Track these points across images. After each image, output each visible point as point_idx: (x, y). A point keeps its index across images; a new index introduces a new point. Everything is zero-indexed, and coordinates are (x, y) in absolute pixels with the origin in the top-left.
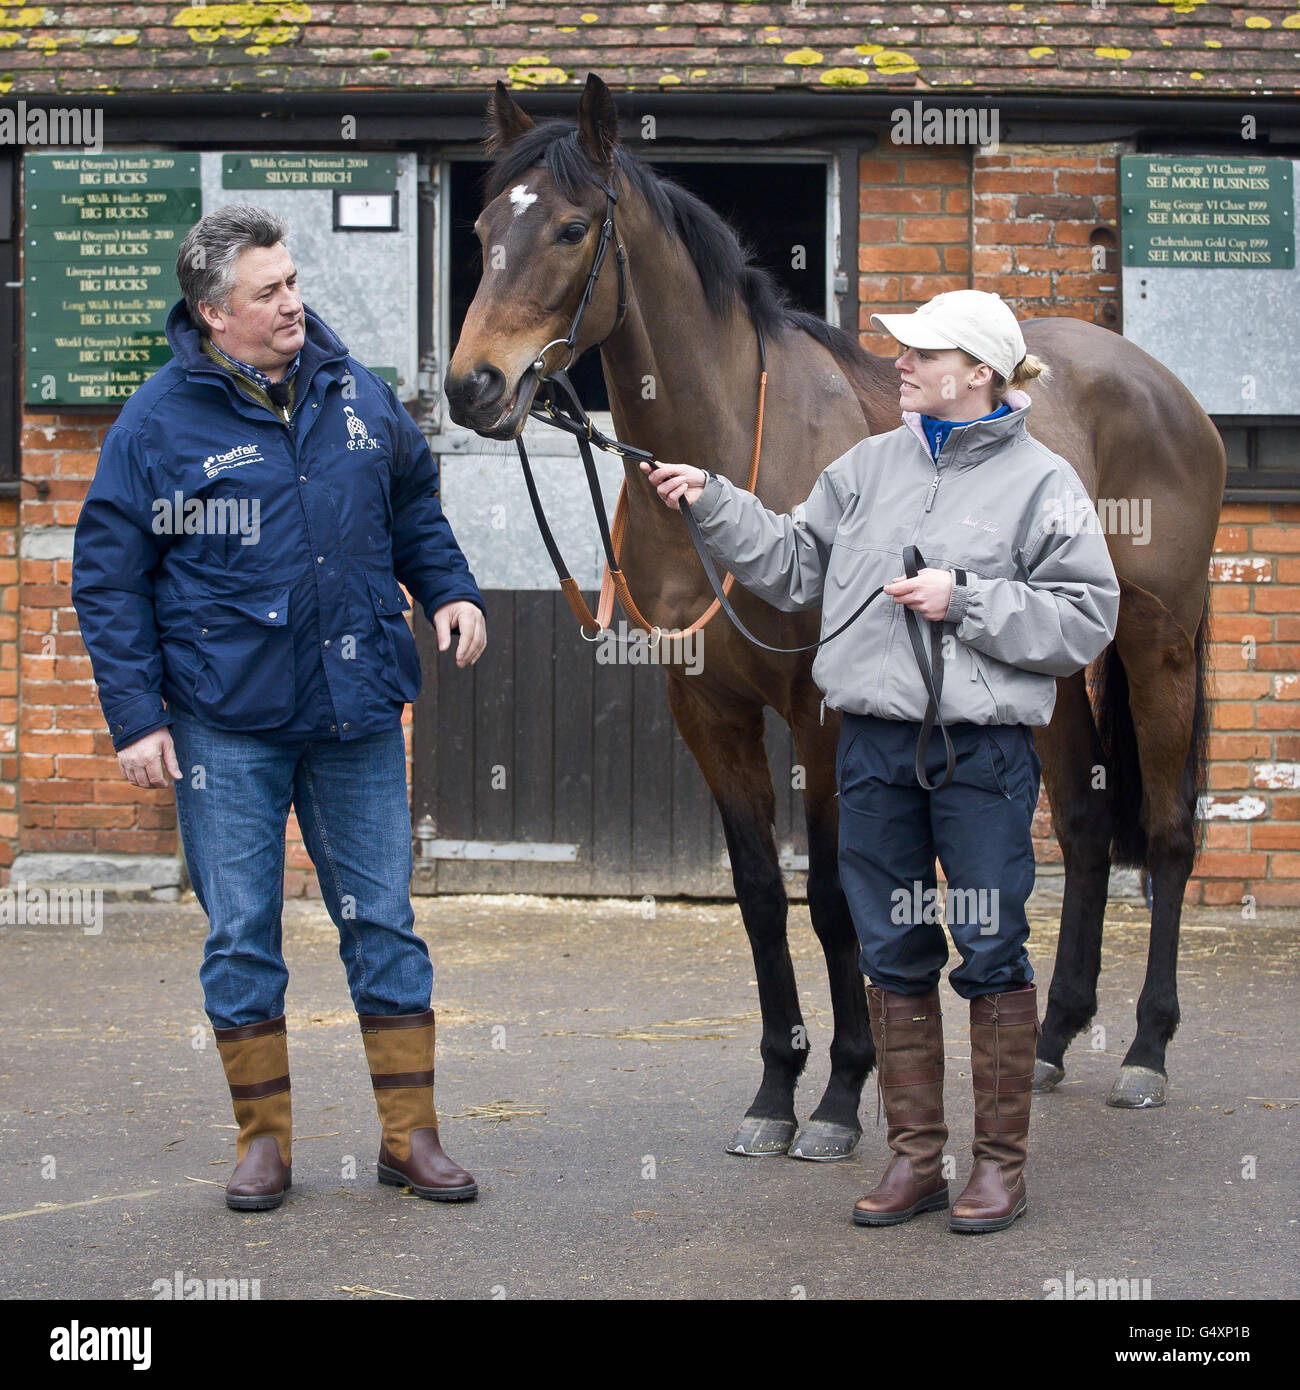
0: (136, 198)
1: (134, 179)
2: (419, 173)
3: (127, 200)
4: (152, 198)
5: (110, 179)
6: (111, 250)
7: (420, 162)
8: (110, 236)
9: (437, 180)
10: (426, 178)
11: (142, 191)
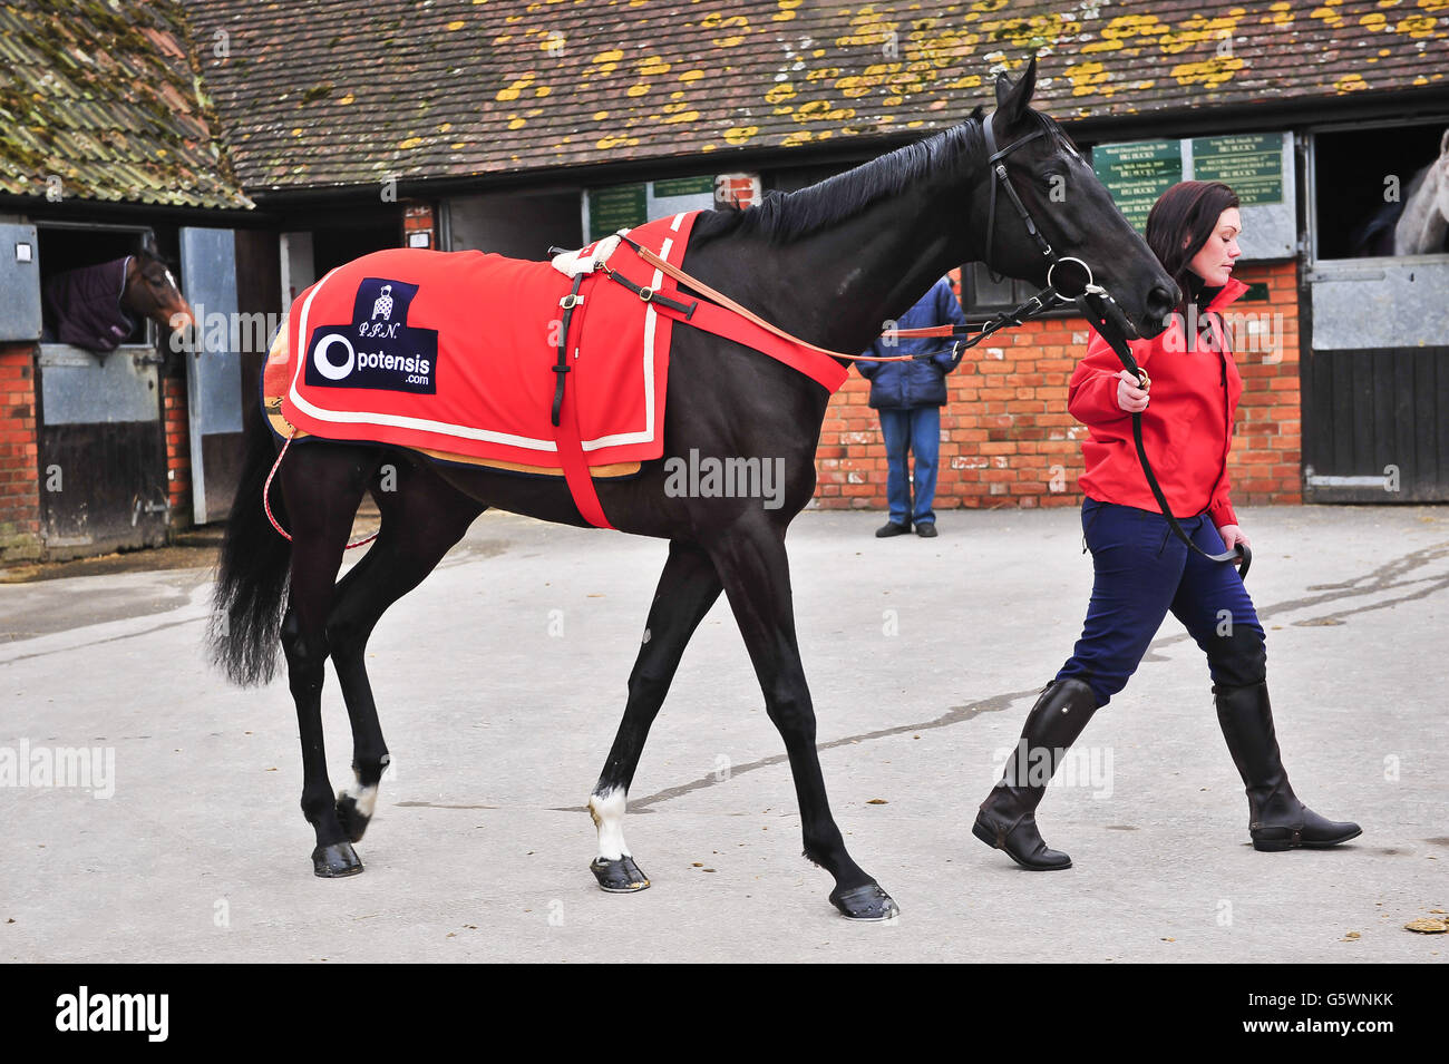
0: (1148, 165)
1: (1147, 156)
2: (1295, 141)
3: (1143, 166)
4: (1157, 164)
5: (1135, 156)
6: (1137, 191)
7: (1296, 135)
8: (1135, 185)
9: (1306, 143)
10: (1299, 142)
11: (1151, 161)
